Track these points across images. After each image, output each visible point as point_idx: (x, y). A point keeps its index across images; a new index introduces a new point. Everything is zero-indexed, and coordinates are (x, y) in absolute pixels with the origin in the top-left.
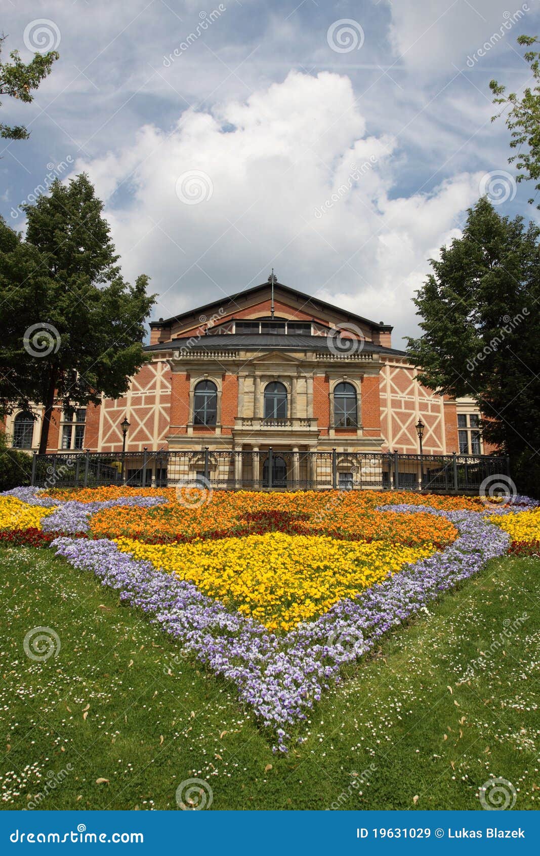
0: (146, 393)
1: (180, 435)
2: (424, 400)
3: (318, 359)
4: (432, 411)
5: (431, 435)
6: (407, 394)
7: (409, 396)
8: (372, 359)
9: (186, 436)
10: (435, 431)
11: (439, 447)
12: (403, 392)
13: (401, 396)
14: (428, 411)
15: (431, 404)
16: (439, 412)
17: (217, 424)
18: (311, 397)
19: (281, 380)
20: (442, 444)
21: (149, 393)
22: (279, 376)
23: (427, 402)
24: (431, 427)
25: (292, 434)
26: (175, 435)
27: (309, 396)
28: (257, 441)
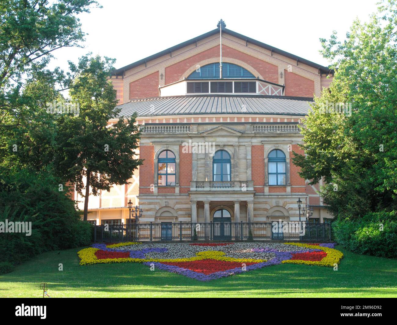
3: (255, 131)
9: (153, 194)
17: (176, 184)
18: (250, 162)
19: (226, 149)
22: (224, 146)
25: (234, 193)
26: (144, 194)
27: (248, 161)
28: (208, 199)
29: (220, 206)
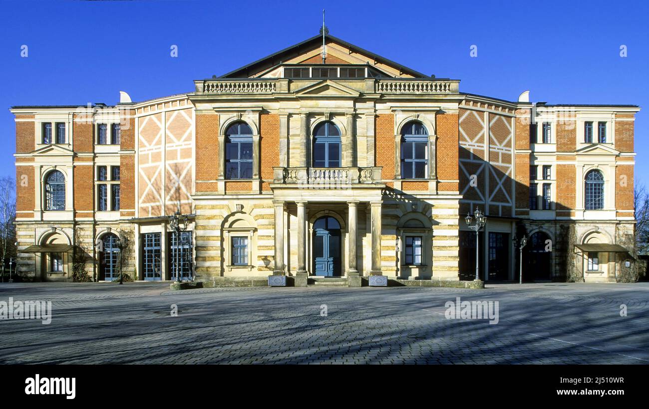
0: (181, 145)
1: (208, 193)
2: (495, 148)
4: (503, 162)
5: (500, 189)
6: (477, 142)
7: (480, 144)
8: (449, 90)
9: (216, 193)
10: (504, 184)
11: (508, 202)
12: (472, 139)
13: (470, 143)
14: (498, 161)
15: (503, 154)
16: (510, 162)
17: (254, 177)
18: (371, 140)
19: (333, 120)
20: (511, 199)
21: (185, 145)
22: (332, 114)
23: (498, 150)
24: (500, 180)
26: (202, 193)
27: (369, 139)
28: (303, 198)
29: (324, 210)
